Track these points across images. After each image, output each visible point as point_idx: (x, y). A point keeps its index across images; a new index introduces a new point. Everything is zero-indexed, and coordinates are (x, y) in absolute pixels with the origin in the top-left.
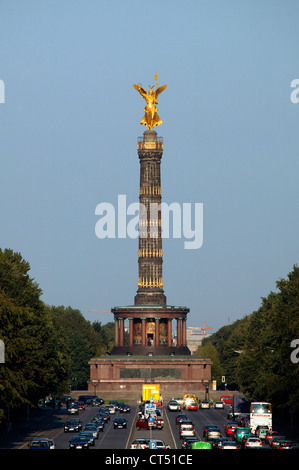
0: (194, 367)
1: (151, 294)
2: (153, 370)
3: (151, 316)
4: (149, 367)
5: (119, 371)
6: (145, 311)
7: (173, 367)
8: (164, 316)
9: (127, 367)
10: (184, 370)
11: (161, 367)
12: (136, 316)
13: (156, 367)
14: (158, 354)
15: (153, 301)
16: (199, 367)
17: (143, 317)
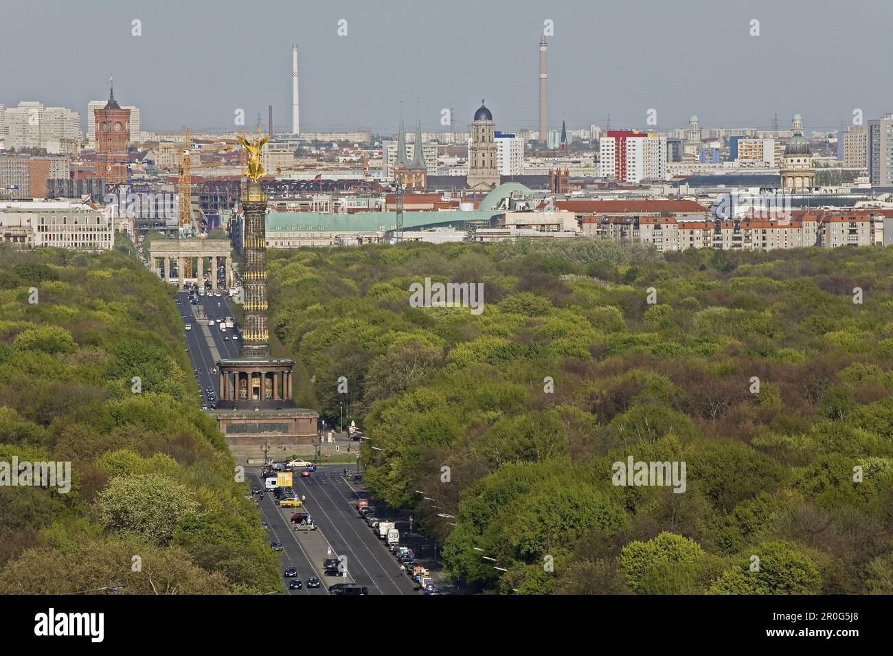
0: (301, 421)
1: (257, 347)
2: (260, 425)
3: (258, 370)
4: (255, 421)
5: (225, 426)
6: (251, 366)
7: (280, 422)
8: (270, 370)
9: (234, 422)
10: (291, 424)
11: (267, 421)
12: (242, 370)
13: (263, 422)
14: (264, 408)
15: (258, 354)
16: (306, 421)
17: (249, 372)
